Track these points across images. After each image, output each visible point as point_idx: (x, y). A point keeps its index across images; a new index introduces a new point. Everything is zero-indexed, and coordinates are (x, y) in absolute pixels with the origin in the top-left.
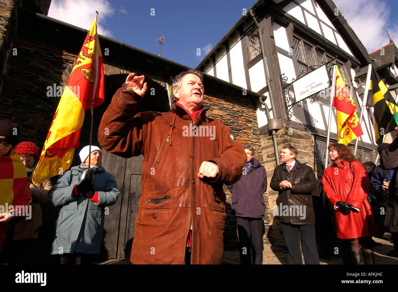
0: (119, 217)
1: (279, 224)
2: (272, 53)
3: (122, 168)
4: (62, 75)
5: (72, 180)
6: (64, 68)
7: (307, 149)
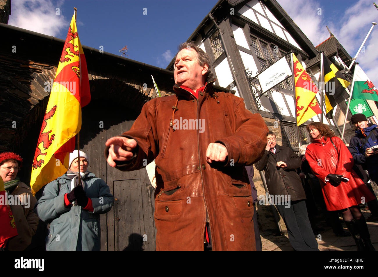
0: (106, 227)
1: (264, 209)
2: (235, 51)
3: (103, 175)
4: (30, 86)
5: (60, 189)
6: (32, 78)
7: (278, 135)
